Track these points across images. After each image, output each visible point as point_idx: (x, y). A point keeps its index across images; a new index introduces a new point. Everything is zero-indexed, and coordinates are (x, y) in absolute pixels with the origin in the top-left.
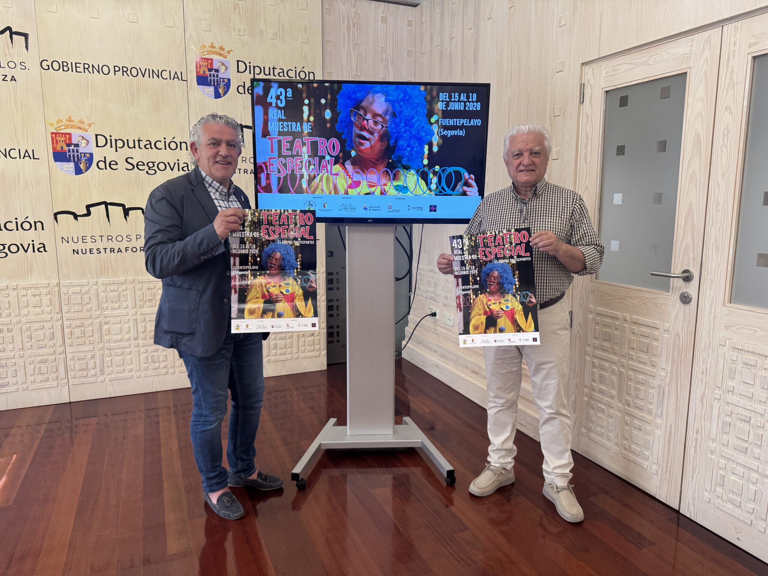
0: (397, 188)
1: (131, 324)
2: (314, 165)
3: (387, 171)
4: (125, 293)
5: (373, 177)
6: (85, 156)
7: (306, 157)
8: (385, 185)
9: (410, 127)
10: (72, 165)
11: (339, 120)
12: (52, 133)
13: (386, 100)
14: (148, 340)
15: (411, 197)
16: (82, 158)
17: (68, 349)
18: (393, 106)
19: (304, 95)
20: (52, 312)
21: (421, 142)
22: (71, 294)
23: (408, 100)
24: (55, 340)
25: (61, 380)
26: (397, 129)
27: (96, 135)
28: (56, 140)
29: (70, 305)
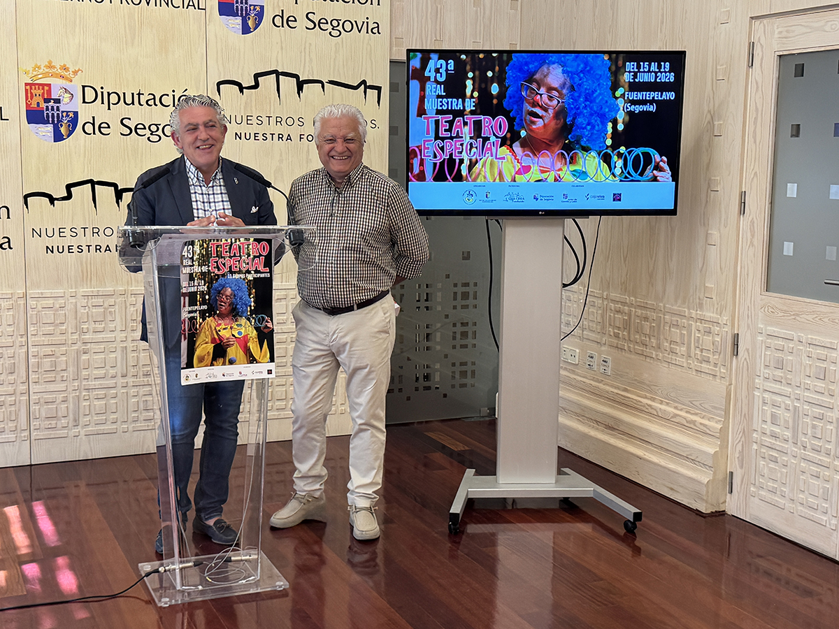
0: (574, 173)
1: (118, 354)
2: (476, 148)
3: (562, 154)
4: (113, 310)
5: (546, 159)
6: (67, 116)
7: (467, 140)
8: (560, 170)
9: (591, 102)
10: (50, 128)
11: (507, 95)
12: (26, 84)
13: (564, 72)
14: (140, 378)
15: (592, 183)
16: (64, 119)
17: (34, 388)
18: (572, 78)
19: (468, 67)
20: (15, 333)
21: (603, 118)
22: (41, 309)
23: (589, 71)
24: (16, 374)
25: (21, 433)
26: (575, 104)
27: (84, 87)
28: (31, 93)
29: (38, 324)
